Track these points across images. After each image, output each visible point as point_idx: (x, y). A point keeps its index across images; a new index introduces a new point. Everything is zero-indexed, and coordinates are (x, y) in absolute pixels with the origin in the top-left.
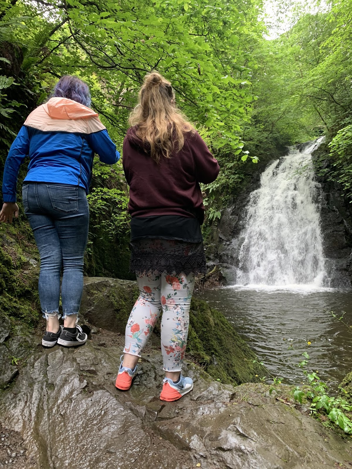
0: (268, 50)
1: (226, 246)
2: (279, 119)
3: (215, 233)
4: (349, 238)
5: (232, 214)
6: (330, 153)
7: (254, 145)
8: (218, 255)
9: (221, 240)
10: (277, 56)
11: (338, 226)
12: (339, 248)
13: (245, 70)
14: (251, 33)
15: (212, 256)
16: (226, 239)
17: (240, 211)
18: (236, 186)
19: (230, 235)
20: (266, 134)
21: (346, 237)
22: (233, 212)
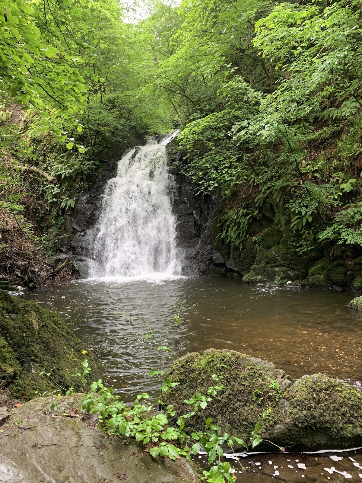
0: (121, 32)
1: (80, 237)
2: (136, 106)
3: (68, 222)
4: (198, 228)
5: (87, 203)
6: (179, 145)
7: (109, 131)
8: (71, 247)
9: (75, 231)
10: (130, 41)
11: (188, 218)
12: (189, 238)
13: (88, 48)
14: (104, 11)
15: (64, 249)
16: (80, 230)
17: (96, 200)
18: (91, 173)
19: (85, 225)
20: (122, 121)
21: (194, 227)
22: (89, 201)
